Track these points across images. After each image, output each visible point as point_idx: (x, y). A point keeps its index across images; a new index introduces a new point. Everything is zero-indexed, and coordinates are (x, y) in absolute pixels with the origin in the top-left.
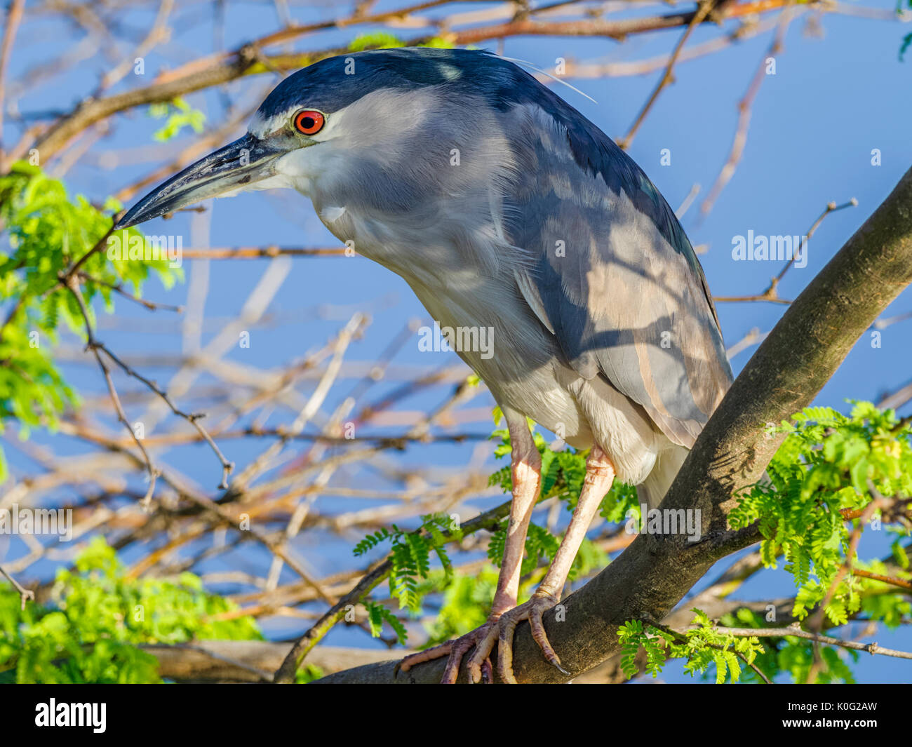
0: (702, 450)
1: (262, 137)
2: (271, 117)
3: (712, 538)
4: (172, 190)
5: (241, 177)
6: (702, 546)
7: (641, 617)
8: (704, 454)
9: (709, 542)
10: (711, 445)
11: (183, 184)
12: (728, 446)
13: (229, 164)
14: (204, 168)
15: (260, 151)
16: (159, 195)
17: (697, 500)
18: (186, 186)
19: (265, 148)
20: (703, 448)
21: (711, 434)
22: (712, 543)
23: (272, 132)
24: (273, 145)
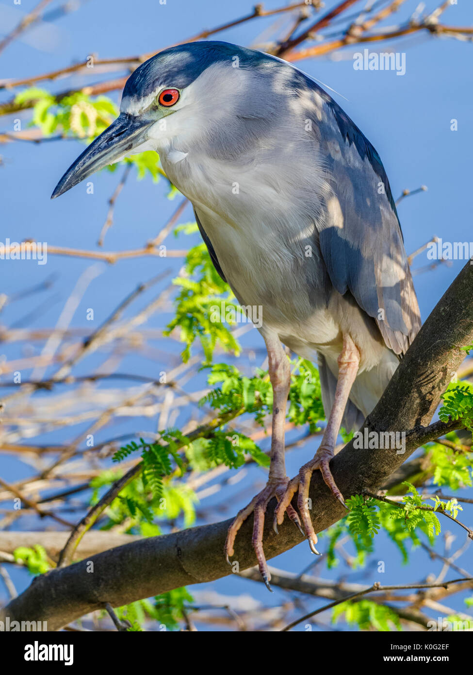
0: (407, 368)
1: (137, 114)
2: (142, 99)
3: (417, 431)
4: (84, 164)
5: (126, 146)
6: (410, 437)
7: (363, 491)
8: (409, 370)
9: (415, 434)
10: (414, 364)
11: (90, 158)
12: (427, 364)
13: (118, 137)
14: (102, 143)
15: (137, 124)
16: (76, 168)
17: (405, 404)
18: (93, 159)
19: (140, 122)
20: (408, 366)
21: (414, 356)
22: (417, 434)
23: (144, 109)
24: (145, 118)
